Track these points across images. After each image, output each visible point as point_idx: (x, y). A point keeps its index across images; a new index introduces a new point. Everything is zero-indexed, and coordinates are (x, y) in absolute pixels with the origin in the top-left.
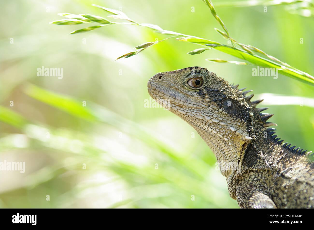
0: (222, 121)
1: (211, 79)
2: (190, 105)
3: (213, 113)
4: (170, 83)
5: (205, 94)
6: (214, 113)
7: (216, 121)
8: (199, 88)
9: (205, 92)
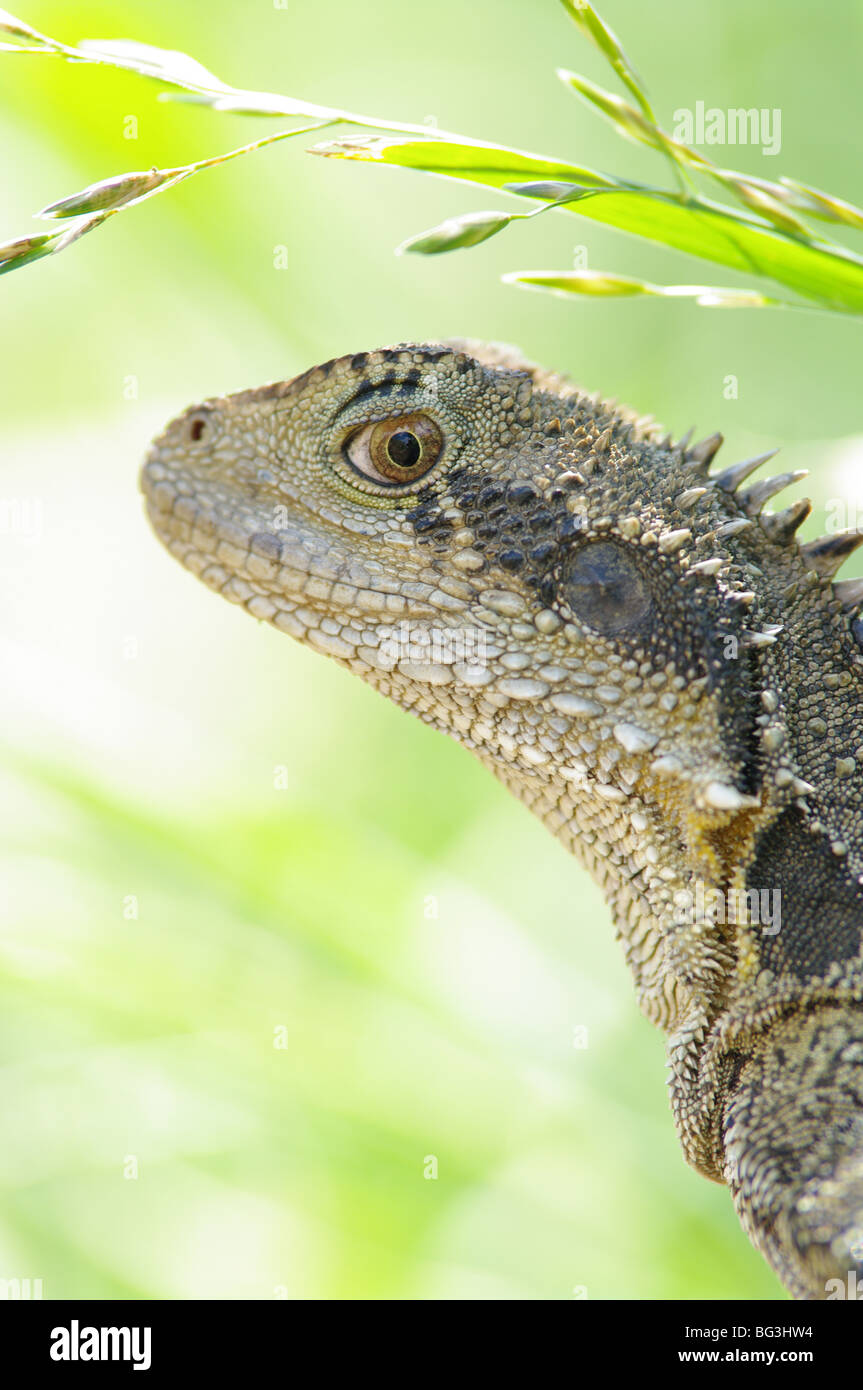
0: (567, 688)
1: (496, 419)
2: (368, 600)
3: (501, 643)
4: (251, 468)
5: (447, 524)
6: (510, 638)
7: (525, 691)
8: (415, 487)
9: (448, 507)
